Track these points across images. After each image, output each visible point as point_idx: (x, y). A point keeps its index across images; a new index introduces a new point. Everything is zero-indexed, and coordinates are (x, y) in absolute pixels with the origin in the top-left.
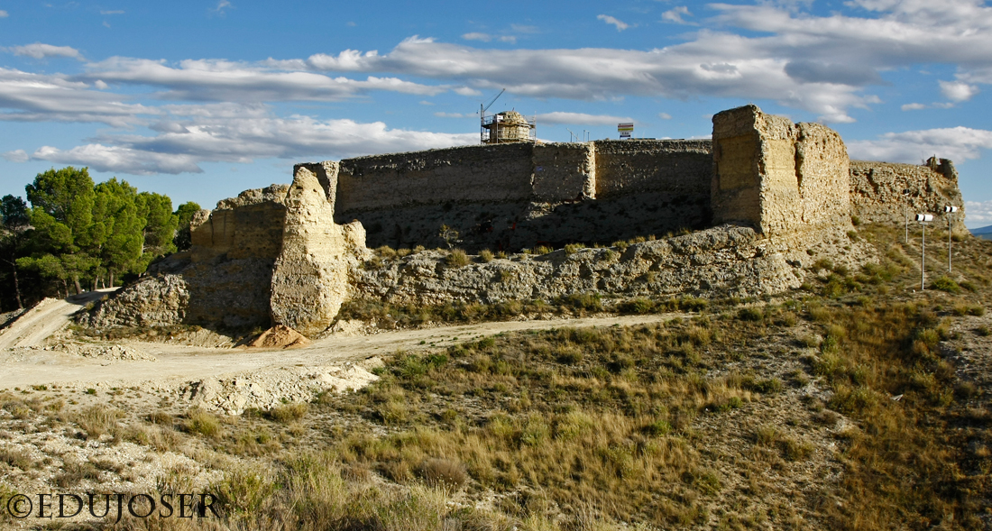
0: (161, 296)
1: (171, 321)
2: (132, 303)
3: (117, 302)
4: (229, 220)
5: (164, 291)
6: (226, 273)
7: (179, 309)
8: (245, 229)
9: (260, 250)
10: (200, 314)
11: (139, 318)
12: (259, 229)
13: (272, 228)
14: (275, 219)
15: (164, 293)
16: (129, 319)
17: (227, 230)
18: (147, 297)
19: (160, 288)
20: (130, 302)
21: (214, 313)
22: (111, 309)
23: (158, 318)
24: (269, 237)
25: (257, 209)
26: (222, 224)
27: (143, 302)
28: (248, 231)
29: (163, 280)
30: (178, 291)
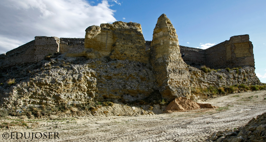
0: (74, 80)
1: (83, 100)
2: (49, 85)
3: (32, 84)
4: (110, 36)
5: (76, 77)
6: (115, 67)
7: (88, 91)
8: (123, 42)
9: (131, 56)
10: (105, 94)
11: (57, 98)
12: (130, 44)
13: (137, 44)
14: (138, 40)
15: (76, 78)
16: (46, 99)
17: (108, 42)
18: (62, 81)
19: (72, 75)
20: (46, 84)
21: (116, 93)
22: (26, 91)
23: (73, 97)
24: (136, 49)
25: (127, 33)
26: (106, 38)
27: (60, 84)
28: (124, 44)
29: (72, 68)
30: (86, 78)
